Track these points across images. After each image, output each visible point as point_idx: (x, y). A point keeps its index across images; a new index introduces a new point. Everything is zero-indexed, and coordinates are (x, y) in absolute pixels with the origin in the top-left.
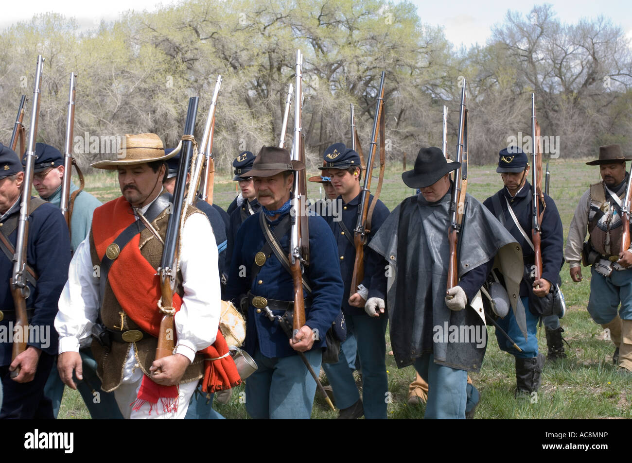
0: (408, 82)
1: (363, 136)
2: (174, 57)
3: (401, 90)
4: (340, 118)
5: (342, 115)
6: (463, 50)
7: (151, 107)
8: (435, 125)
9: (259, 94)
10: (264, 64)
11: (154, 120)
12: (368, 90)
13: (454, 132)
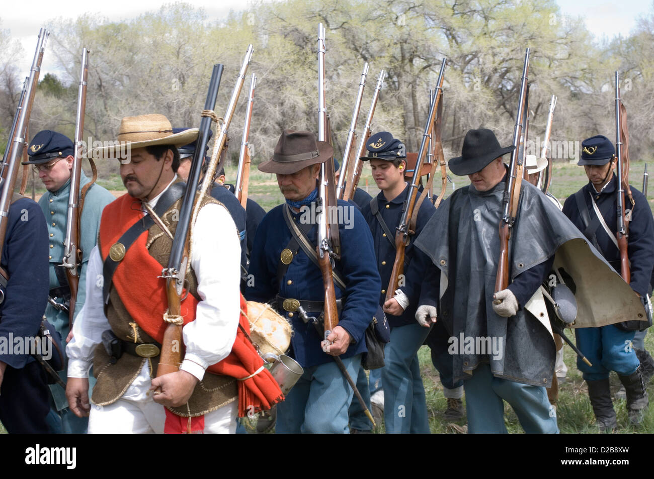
0: (546, 75)
1: (497, 131)
2: (303, 48)
3: (538, 83)
4: (475, 111)
5: (476, 108)
6: (604, 41)
7: (279, 99)
8: (574, 119)
9: (390, 86)
10: (395, 56)
11: (282, 113)
12: (504, 82)
13: (594, 126)
